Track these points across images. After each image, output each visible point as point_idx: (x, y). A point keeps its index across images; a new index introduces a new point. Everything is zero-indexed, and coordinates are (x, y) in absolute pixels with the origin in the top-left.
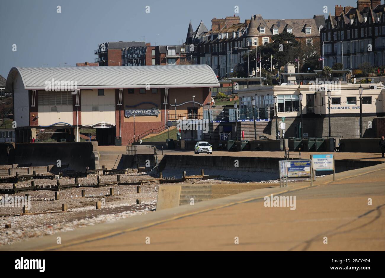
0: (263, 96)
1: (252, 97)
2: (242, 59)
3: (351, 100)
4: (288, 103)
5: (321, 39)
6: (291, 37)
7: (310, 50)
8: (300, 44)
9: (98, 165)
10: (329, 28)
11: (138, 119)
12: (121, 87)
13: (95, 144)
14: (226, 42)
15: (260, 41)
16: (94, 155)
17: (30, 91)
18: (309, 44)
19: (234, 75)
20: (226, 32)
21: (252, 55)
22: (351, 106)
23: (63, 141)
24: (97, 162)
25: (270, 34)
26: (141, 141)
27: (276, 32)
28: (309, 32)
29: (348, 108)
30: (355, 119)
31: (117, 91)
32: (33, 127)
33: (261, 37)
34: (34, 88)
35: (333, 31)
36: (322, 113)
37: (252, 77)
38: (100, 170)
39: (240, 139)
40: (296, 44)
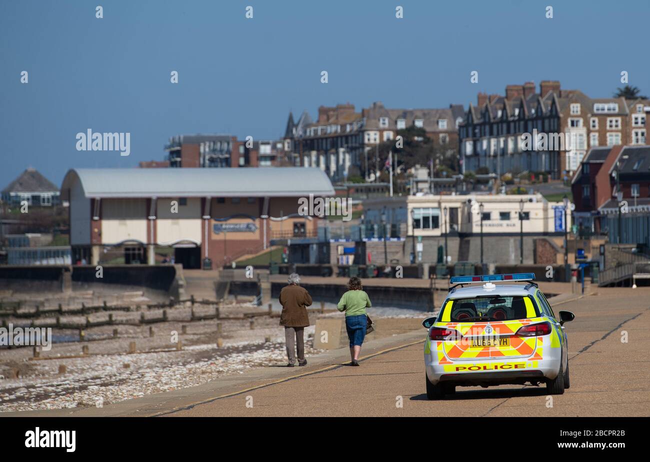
0: (394, 209)
1: (380, 210)
2: (357, 158)
3: (505, 216)
4: (426, 219)
5: (459, 135)
6: (421, 132)
7: (444, 148)
8: (433, 141)
9: (184, 295)
10: (470, 121)
11: (231, 236)
12: (209, 195)
13: (179, 267)
14: (337, 137)
15: (381, 136)
16: (177, 281)
17: (93, 200)
18: (444, 141)
19: (349, 179)
20: (336, 124)
21: (371, 155)
22: (505, 222)
23: (136, 264)
24: (181, 291)
25: (393, 127)
26: (234, 265)
27: (401, 125)
28: (443, 125)
29: (501, 225)
30: (509, 240)
31: (203, 200)
32: (95, 245)
33: (381, 131)
34: (98, 196)
35: (475, 127)
36: (469, 231)
37: (371, 182)
38: (188, 300)
39: (365, 263)
40: (427, 141)
